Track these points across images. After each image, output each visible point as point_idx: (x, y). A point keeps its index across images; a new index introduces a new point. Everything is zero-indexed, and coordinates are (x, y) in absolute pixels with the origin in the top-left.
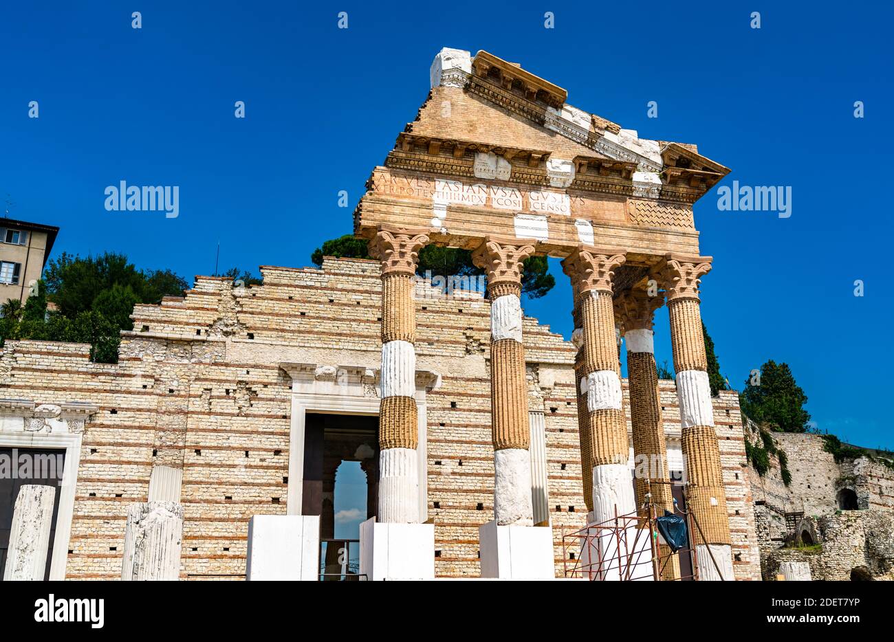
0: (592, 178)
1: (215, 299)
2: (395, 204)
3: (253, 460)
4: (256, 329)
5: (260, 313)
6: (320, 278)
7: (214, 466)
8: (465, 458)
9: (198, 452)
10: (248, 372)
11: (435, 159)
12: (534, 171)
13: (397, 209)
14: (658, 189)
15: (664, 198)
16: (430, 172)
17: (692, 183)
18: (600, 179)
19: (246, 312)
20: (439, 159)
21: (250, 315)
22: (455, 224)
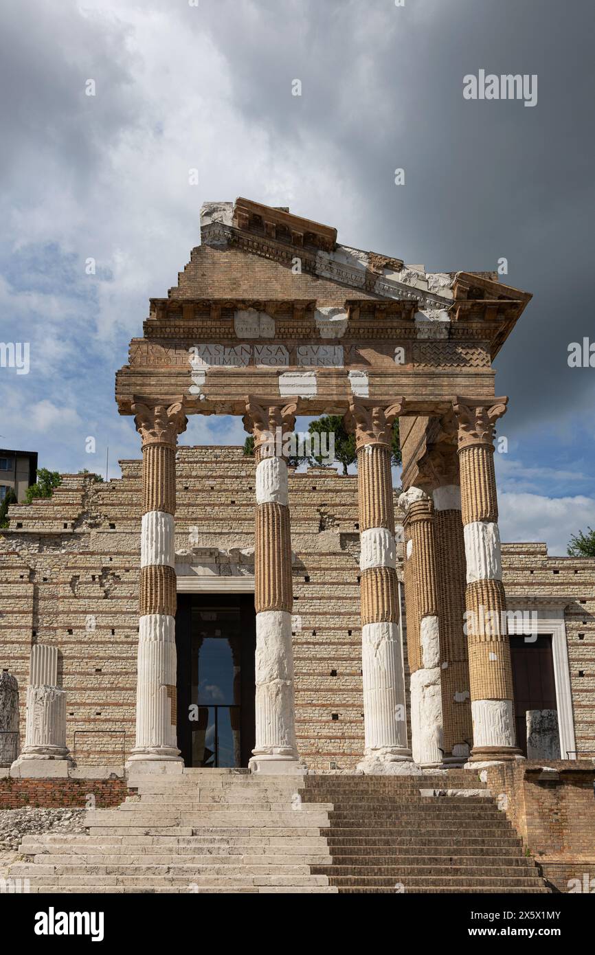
0: (367, 324)
1: (79, 495)
2: (150, 374)
3: (118, 636)
4: (117, 519)
5: (121, 504)
7: (85, 643)
8: (319, 629)
9: (70, 632)
10: (111, 560)
11: (191, 324)
12: (300, 324)
13: (153, 381)
14: (446, 328)
15: (454, 337)
16: (188, 338)
17: (487, 316)
18: (376, 324)
19: (107, 505)
20: (195, 323)
21: (111, 507)
22: (213, 389)
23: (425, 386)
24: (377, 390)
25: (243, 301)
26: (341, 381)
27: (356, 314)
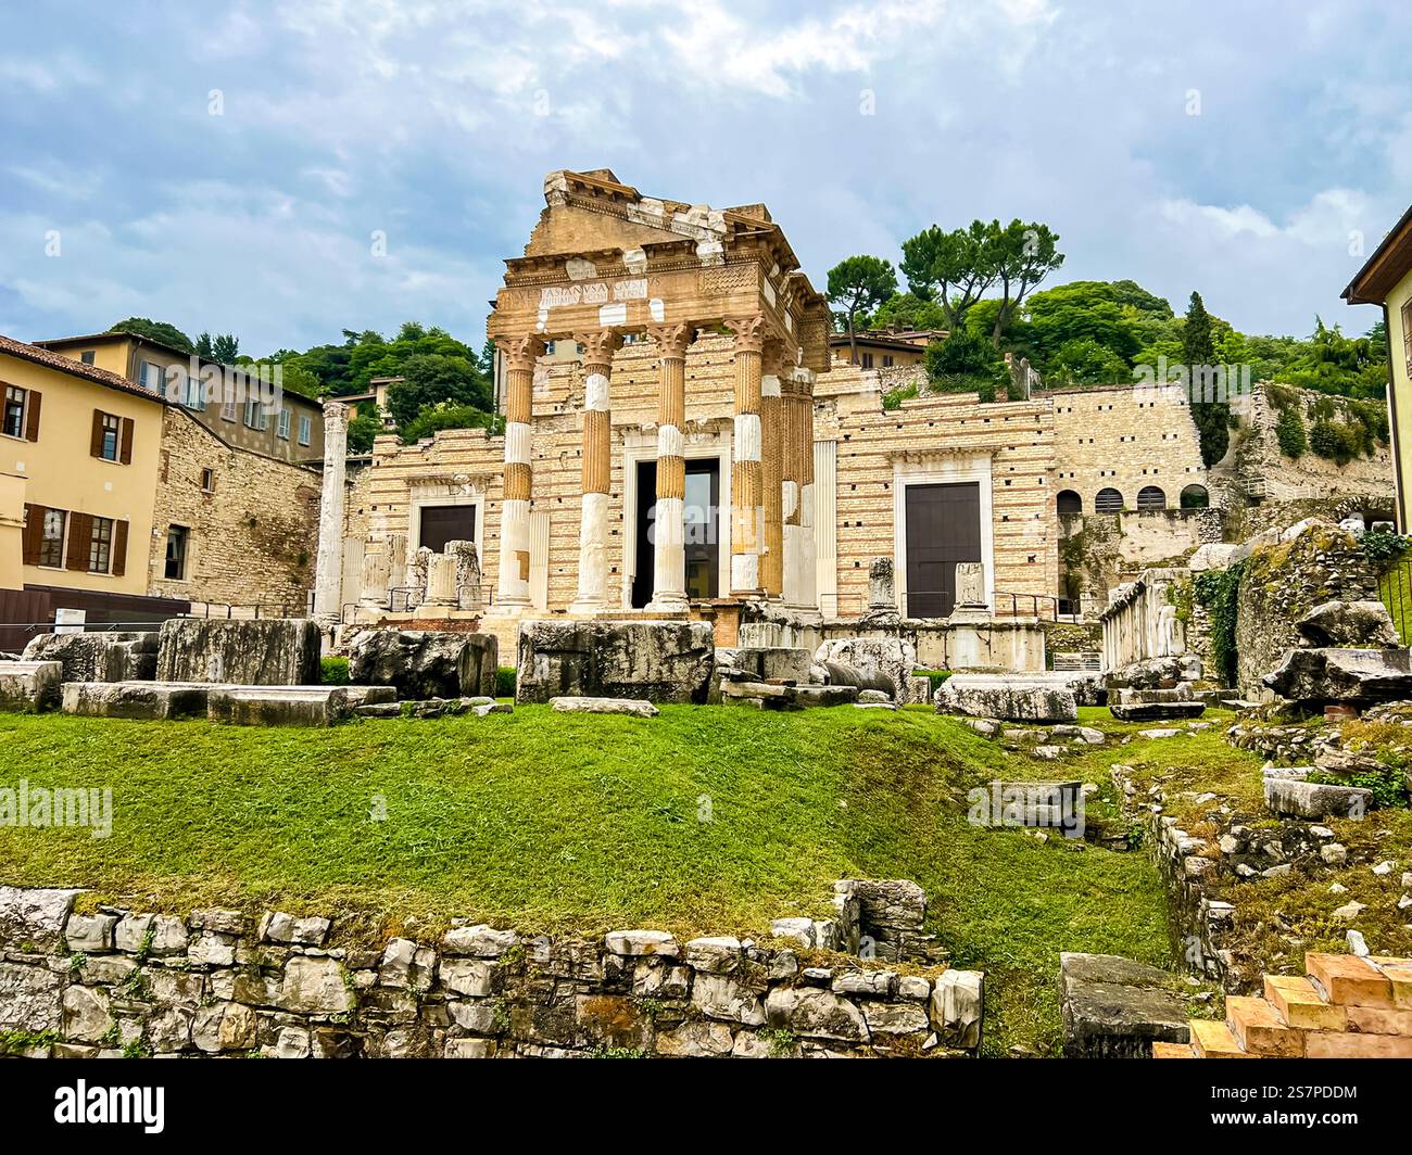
0: (661, 261)
1: (566, 380)
2: (510, 316)
6: (645, 349)
7: (571, 509)
9: (560, 500)
11: (536, 274)
12: (613, 265)
13: (511, 321)
14: (720, 257)
15: (729, 262)
16: (538, 284)
18: (668, 260)
20: (538, 273)
22: (554, 324)
23: (705, 306)
24: (670, 314)
25: (567, 255)
26: (643, 309)
27: (651, 254)
